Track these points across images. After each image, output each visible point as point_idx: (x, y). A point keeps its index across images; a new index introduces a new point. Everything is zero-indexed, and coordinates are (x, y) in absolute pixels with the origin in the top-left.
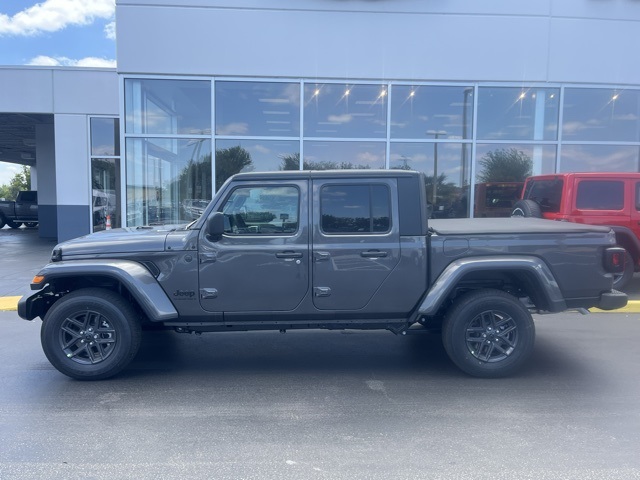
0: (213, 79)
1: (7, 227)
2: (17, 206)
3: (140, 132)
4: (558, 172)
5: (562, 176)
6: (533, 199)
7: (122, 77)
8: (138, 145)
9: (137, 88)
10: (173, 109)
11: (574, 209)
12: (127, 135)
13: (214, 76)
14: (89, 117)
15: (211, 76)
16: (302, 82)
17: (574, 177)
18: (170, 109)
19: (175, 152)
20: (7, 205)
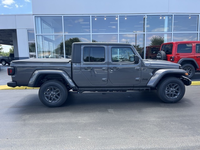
0: (63, 16)
1: (7, 64)
2: (10, 58)
3: (41, 33)
4: (172, 42)
5: (173, 43)
6: (164, 51)
7: (34, 16)
8: (41, 37)
9: (39, 19)
10: (52, 26)
11: (176, 53)
12: (37, 34)
13: (63, 15)
14: (27, 29)
15: (62, 15)
16: (91, 16)
17: (176, 43)
18: (51, 26)
19: (54, 40)
20: (7, 58)
